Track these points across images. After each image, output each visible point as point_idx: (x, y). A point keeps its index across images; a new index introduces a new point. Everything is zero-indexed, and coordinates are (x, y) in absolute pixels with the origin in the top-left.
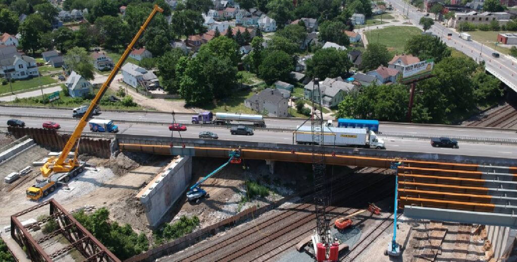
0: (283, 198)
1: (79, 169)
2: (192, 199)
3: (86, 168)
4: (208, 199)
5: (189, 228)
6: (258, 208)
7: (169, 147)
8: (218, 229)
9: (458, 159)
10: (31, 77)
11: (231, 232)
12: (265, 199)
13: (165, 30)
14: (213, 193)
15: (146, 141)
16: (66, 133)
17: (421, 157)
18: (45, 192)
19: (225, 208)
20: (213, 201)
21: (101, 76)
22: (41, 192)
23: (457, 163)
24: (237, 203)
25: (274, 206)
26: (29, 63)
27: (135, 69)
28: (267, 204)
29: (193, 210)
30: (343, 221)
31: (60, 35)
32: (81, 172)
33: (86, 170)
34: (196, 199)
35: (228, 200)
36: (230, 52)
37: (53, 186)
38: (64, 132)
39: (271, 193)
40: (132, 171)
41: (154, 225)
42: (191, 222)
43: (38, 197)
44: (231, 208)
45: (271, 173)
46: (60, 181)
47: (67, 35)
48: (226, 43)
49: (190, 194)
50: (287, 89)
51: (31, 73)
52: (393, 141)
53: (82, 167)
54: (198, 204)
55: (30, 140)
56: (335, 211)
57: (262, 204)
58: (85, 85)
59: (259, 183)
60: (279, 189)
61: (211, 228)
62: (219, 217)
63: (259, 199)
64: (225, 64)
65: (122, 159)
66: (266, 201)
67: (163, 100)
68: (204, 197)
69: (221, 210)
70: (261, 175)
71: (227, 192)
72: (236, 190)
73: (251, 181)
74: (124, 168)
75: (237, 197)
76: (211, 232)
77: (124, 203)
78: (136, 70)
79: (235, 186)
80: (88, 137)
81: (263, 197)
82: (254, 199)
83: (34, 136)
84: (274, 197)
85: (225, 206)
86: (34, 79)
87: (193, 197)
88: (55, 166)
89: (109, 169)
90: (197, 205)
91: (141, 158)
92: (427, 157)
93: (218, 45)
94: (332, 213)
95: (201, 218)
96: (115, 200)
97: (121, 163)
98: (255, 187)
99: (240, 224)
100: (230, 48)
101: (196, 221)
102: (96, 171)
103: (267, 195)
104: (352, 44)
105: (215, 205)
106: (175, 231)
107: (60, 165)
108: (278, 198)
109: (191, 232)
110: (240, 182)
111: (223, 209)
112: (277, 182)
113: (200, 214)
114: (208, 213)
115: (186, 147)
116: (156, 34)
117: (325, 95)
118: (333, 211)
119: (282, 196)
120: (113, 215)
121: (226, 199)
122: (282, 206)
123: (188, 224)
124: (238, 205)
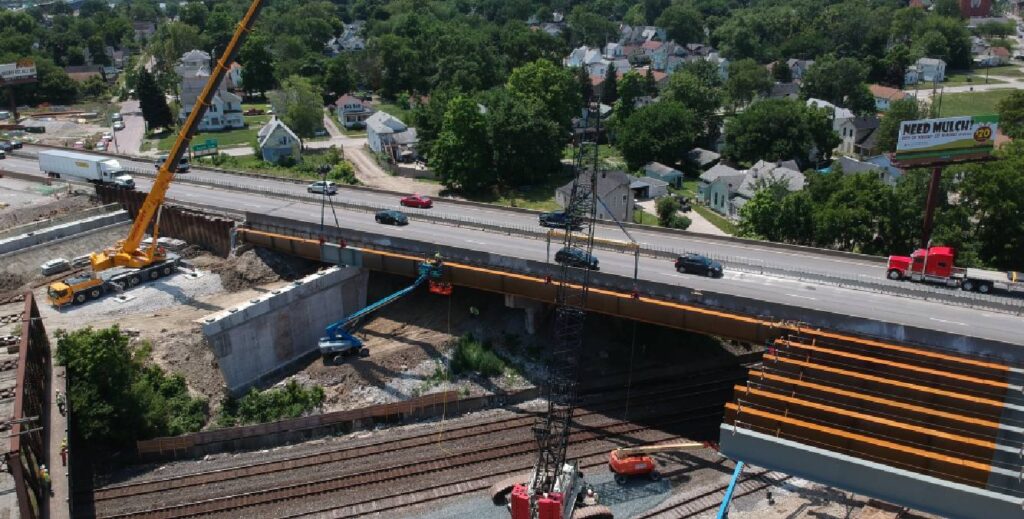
0: (532, 386)
1: (164, 267)
2: (326, 351)
3: (180, 268)
4: (365, 359)
5: (297, 407)
6: (464, 397)
7: (317, 242)
8: (359, 424)
9: (963, 348)
10: (228, 129)
11: (383, 434)
12: (489, 381)
13: (479, 63)
14: (378, 348)
15: (268, 226)
16: (176, 204)
17: (860, 328)
18: (78, 294)
19: (394, 383)
20: (372, 365)
21: (345, 137)
22: (69, 294)
23: (958, 355)
24: (423, 378)
25: (507, 400)
26: (229, 104)
27: (384, 120)
28: (488, 393)
29: (322, 374)
30: (629, 456)
31: (305, 65)
32: (167, 275)
33: (179, 272)
34: (336, 353)
35: (406, 370)
36: (551, 92)
37: (98, 288)
38: (174, 201)
39: (508, 373)
40: (259, 287)
41: (233, 389)
42: (306, 397)
43: (63, 300)
44: (406, 386)
45: (526, 332)
46: (116, 281)
47: (316, 65)
48: (546, 73)
49: (325, 341)
50: (665, 178)
51: (229, 122)
52: (814, 289)
53: (170, 265)
54: (337, 365)
55: (122, 211)
56: (637, 436)
57: (478, 391)
58: (285, 141)
59: (487, 346)
60: (529, 367)
61: (345, 418)
62: (370, 399)
63: (475, 381)
64: (530, 112)
65: (247, 262)
66: (489, 386)
67: (411, 179)
68: (354, 354)
69: (382, 386)
70: (503, 332)
71: (410, 353)
72: (431, 352)
73: (471, 339)
74: (245, 279)
75: (428, 366)
76: (341, 425)
77: (199, 338)
78: (385, 123)
79: (434, 343)
80: (206, 214)
81: (485, 376)
82: (464, 377)
83: (130, 207)
84: (512, 381)
85: (395, 380)
86: (233, 132)
87: (329, 348)
88: (119, 254)
89: (217, 276)
90: (334, 367)
91: (288, 266)
92: (875, 330)
93: (529, 77)
94: (626, 439)
95: (330, 392)
96: (187, 329)
97: (242, 267)
98: (474, 353)
99: (412, 423)
100: (553, 84)
101: (321, 398)
102: (194, 275)
103: (498, 374)
104: (881, 112)
105: (374, 374)
106: (265, 408)
107: (129, 253)
108: (519, 384)
109: (298, 415)
110: (448, 337)
111: (388, 384)
112: (534, 352)
113: (332, 385)
114: (353, 388)
115: (348, 247)
116: (457, 67)
117: (738, 195)
118: (631, 435)
119: (533, 383)
120: (164, 353)
121: (404, 367)
122: (522, 406)
123: (295, 400)
124: (425, 382)
